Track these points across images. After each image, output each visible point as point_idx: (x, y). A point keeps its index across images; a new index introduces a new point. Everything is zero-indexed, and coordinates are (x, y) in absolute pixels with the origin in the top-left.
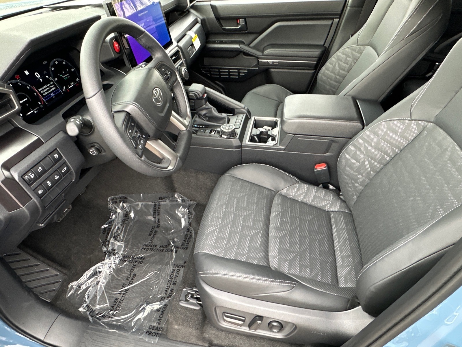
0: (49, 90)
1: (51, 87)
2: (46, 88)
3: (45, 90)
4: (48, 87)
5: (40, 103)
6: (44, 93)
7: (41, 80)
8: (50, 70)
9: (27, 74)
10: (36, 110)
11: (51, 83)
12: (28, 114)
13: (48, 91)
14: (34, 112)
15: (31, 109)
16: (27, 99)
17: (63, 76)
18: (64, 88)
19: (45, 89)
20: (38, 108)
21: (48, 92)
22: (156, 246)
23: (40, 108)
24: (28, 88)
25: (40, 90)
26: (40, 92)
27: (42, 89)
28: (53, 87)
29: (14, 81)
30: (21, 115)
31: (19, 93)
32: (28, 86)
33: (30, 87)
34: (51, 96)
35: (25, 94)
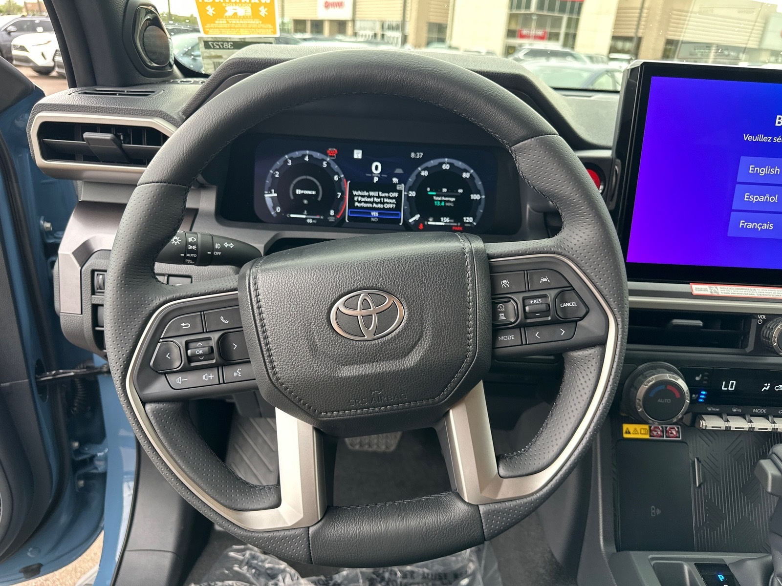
0: (377, 203)
1: (386, 200)
2: (374, 197)
3: (366, 199)
4: (379, 197)
5: (332, 213)
6: (360, 202)
7: (376, 179)
8: (416, 172)
9: (355, 157)
10: (313, 219)
11: (396, 195)
12: (292, 216)
13: (372, 203)
14: (306, 219)
15: (305, 213)
16: (314, 193)
17: (436, 196)
18: (417, 217)
19: (369, 197)
20: (322, 217)
21: (370, 205)
23: (326, 219)
24: (336, 178)
25: (355, 193)
26: (352, 196)
27: (362, 193)
28: (390, 203)
29: (318, 155)
30: (278, 209)
31: (309, 177)
32: (339, 175)
33: (340, 179)
34: (370, 213)
35: (318, 184)
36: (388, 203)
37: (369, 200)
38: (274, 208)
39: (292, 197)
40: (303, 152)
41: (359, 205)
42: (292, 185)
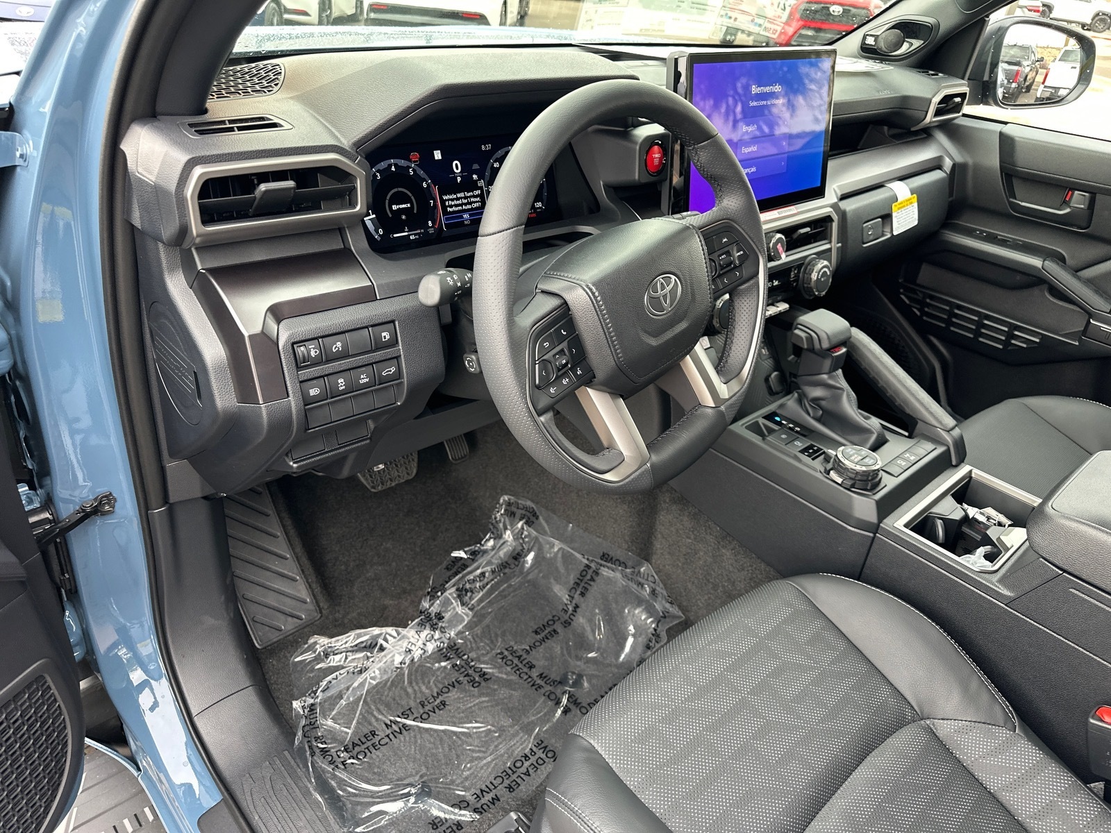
0: (466, 204)
1: (473, 200)
2: (461, 198)
3: (456, 202)
4: (466, 198)
5: (430, 223)
6: (451, 206)
7: (459, 179)
8: (489, 166)
9: (436, 158)
10: (415, 235)
11: (478, 192)
12: (395, 235)
13: (461, 205)
14: (409, 236)
15: (406, 229)
16: (409, 205)
19: (458, 199)
20: (422, 231)
21: (460, 208)
22: (531, 667)
23: (426, 233)
24: (425, 185)
25: (445, 198)
26: (443, 202)
27: (451, 197)
28: (477, 202)
29: (402, 163)
30: (381, 231)
31: (400, 189)
32: (427, 182)
33: (428, 185)
34: (462, 217)
35: (410, 195)
36: (474, 202)
37: (458, 202)
38: (376, 232)
39: (390, 216)
40: (388, 162)
41: (451, 210)
42: (387, 201)
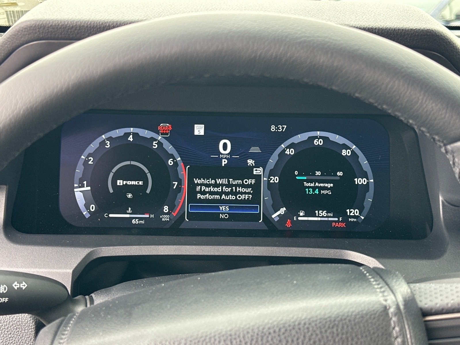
0: (227, 194)
1: (240, 189)
2: (222, 185)
3: (212, 189)
4: (228, 186)
5: (166, 209)
6: (204, 193)
7: (224, 162)
8: (278, 151)
9: (196, 133)
10: (140, 219)
11: (250, 181)
12: (111, 215)
13: (220, 194)
14: (131, 219)
15: (130, 210)
16: (141, 183)
17: (308, 181)
18: (282, 211)
19: (216, 185)
20: (153, 216)
21: (218, 197)
23: (157, 219)
24: (170, 162)
25: (196, 181)
26: (192, 186)
27: (206, 182)
28: (245, 193)
29: (145, 133)
30: (93, 208)
31: (133, 163)
32: (174, 159)
33: (176, 164)
34: (218, 208)
35: (146, 171)
36: (242, 193)
37: (216, 189)
38: (87, 206)
39: (111, 191)
40: (125, 130)
41: (202, 197)
42: (111, 175)
